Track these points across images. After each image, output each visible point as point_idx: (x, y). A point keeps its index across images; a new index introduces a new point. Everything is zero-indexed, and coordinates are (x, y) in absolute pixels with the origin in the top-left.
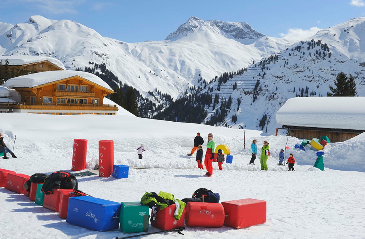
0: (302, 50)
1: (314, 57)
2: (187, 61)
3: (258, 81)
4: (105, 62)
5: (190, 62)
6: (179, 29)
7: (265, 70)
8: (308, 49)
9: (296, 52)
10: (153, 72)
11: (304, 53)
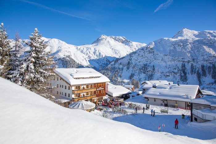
0: (144, 50)
1: (148, 53)
2: (101, 53)
3: (129, 62)
4: (70, 54)
5: (103, 53)
6: (97, 40)
7: (131, 58)
8: (146, 49)
9: (142, 51)
10: (88, 58)
11: (145, 51)
